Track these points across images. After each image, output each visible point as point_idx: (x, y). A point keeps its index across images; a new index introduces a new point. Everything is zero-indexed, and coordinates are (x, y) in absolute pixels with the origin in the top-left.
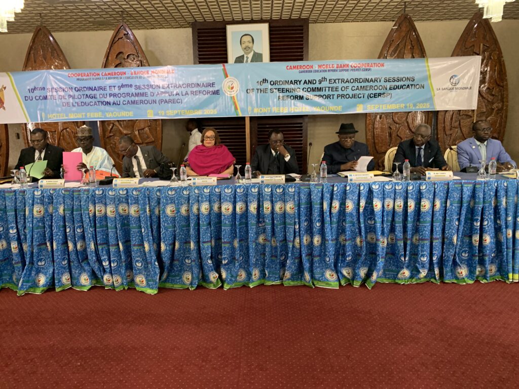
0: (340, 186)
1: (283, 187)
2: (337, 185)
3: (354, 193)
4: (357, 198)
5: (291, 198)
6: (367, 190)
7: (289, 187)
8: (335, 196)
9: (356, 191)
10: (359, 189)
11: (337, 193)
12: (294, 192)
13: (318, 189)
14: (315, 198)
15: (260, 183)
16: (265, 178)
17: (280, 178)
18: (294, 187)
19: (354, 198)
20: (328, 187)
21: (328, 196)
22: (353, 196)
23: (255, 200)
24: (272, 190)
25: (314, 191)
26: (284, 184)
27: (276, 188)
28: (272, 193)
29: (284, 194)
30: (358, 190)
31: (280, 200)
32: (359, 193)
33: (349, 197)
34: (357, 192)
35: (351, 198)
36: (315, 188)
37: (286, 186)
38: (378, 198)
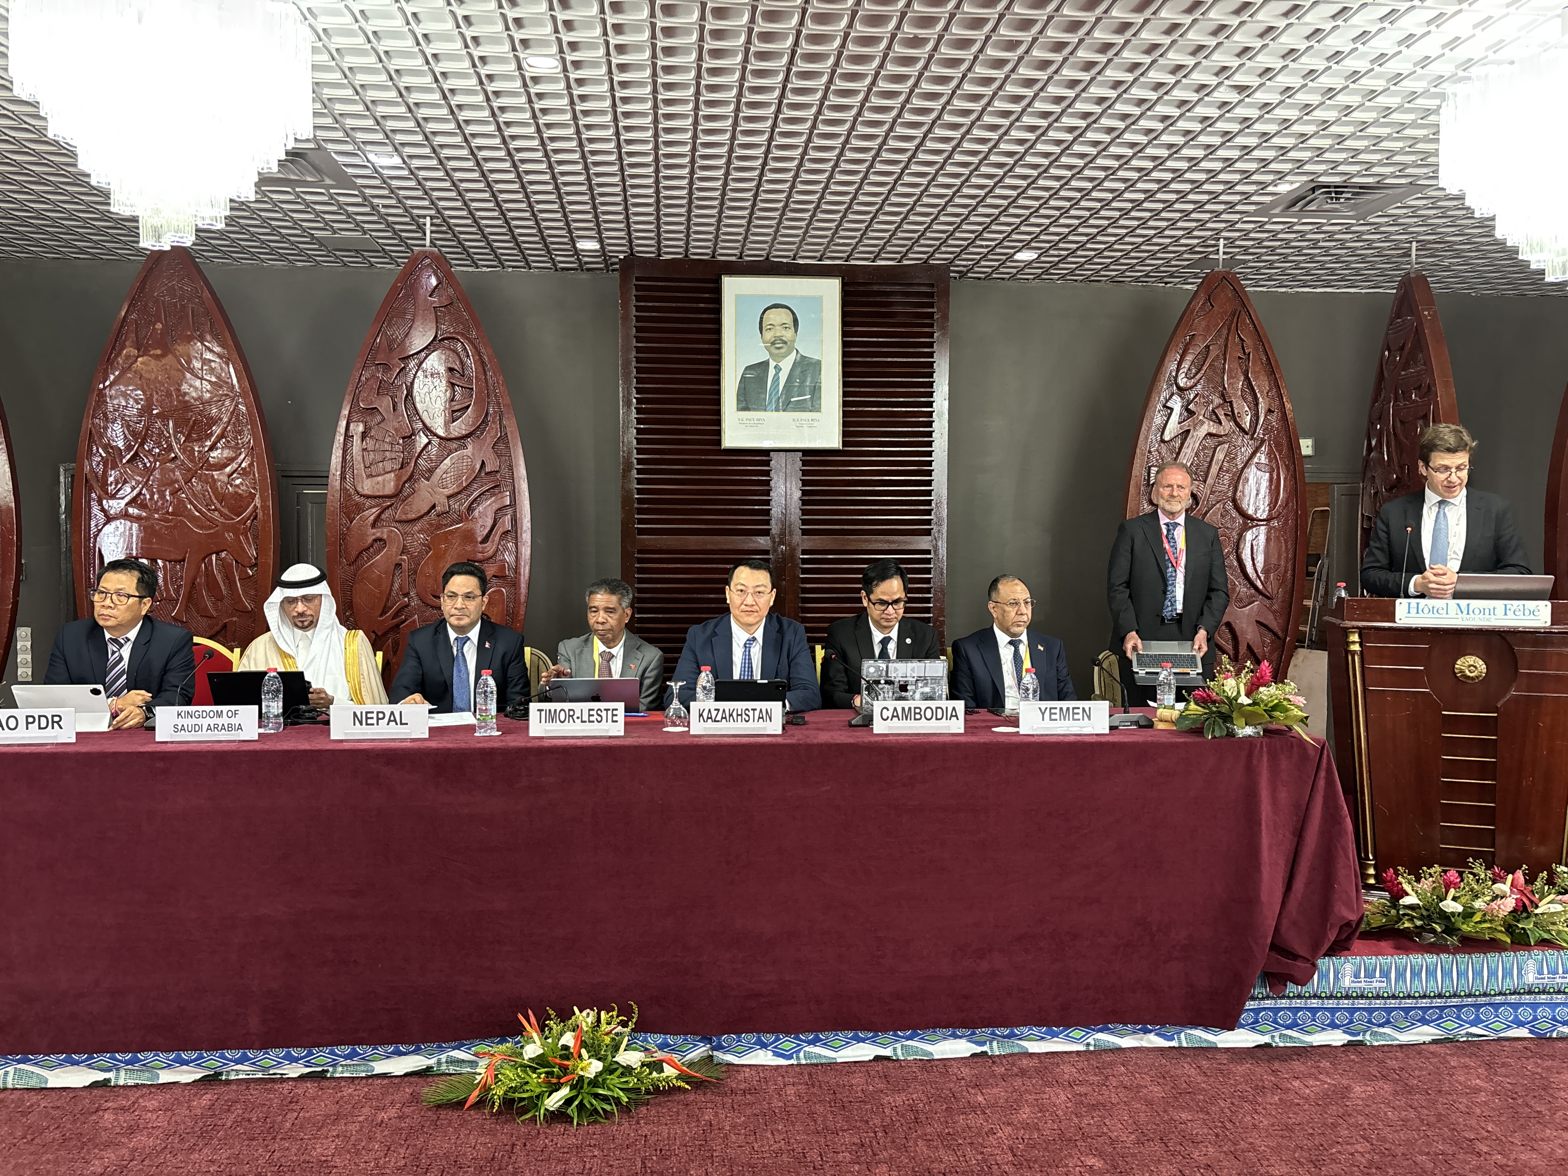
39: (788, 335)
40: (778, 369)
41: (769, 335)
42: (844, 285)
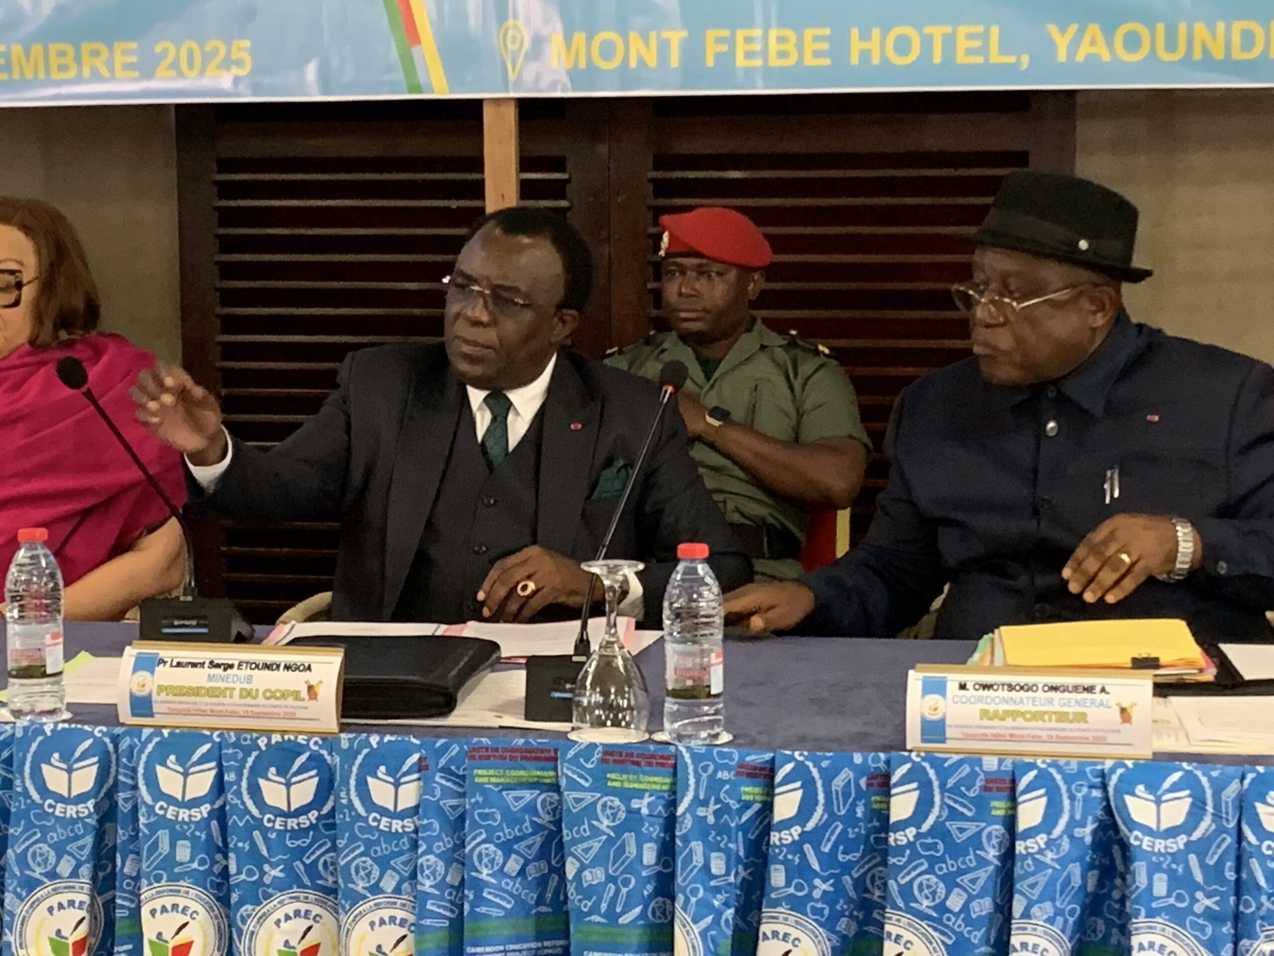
0: (828, 776)
1: (316, 761)
2: (800, 773)
3: (956, 850)
4: (984, 907)
5: (384, 864)
6: (1086, 833)
7: (369, 768)
8: (777, 876)
9: (976, 842)
10: (1010, 822)
11: (796, 847)
12: (414, 811)
13: (626, 795)
14: (594, 876)
15: (125, 716)
16: (164, 675)
17: (297, 681)
18: (420, 767)
19: (955, 902)
20: (715, 785)
21: (718, 865)
22: (950, 881)
23: (65, 867)
24: (219, 787)
25: (590, 811)
26: (329, 741)
27: (258, 771)
28: (221, 815)
29: (329, 823)
30: (998, 829)
31: (291, 881)
32: (1009, 856)
33: (907, 892)
34: (992, 853)
35: (925, 904)
36: (600, 785)
37: (349, 755)
38: (1177, 916)
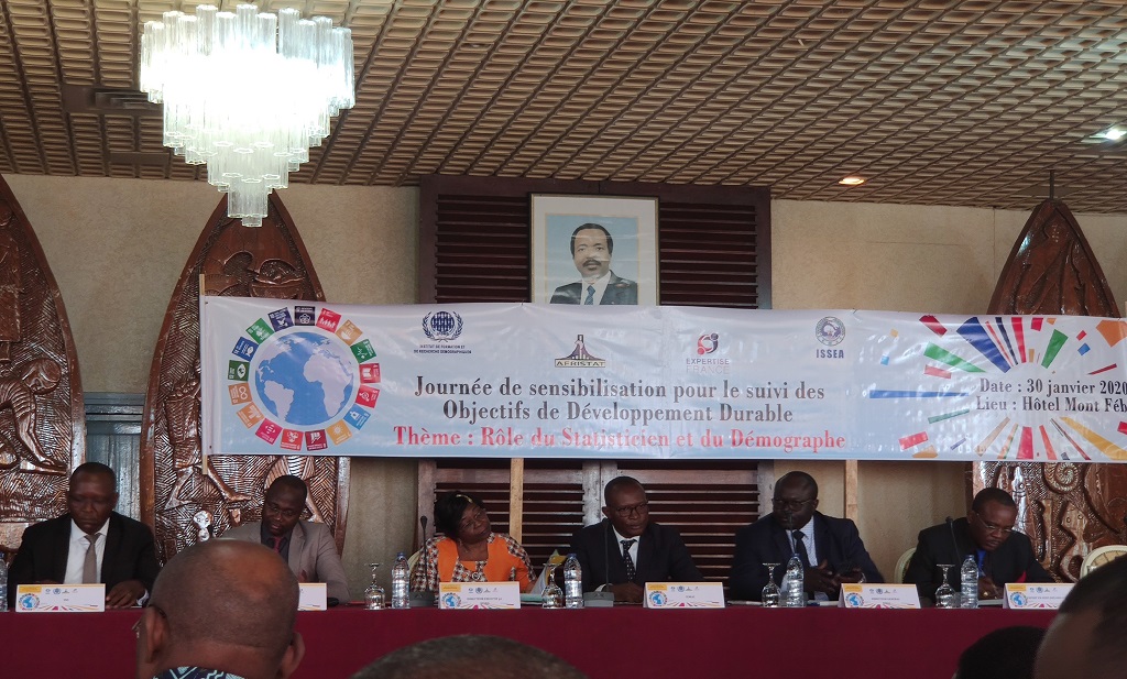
39: (601, 256)
40: (591, 290)
41: (581, 256)
42: (661, 205)
